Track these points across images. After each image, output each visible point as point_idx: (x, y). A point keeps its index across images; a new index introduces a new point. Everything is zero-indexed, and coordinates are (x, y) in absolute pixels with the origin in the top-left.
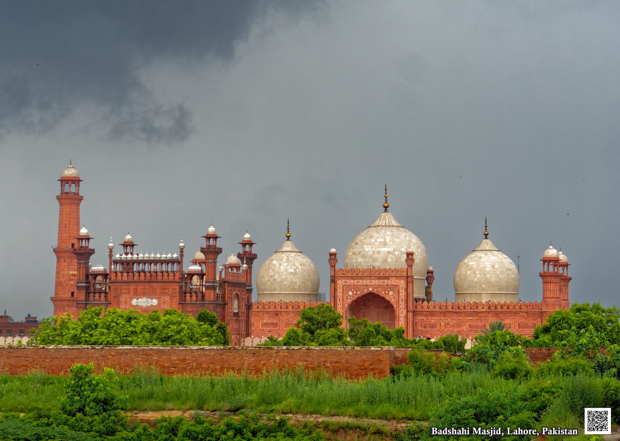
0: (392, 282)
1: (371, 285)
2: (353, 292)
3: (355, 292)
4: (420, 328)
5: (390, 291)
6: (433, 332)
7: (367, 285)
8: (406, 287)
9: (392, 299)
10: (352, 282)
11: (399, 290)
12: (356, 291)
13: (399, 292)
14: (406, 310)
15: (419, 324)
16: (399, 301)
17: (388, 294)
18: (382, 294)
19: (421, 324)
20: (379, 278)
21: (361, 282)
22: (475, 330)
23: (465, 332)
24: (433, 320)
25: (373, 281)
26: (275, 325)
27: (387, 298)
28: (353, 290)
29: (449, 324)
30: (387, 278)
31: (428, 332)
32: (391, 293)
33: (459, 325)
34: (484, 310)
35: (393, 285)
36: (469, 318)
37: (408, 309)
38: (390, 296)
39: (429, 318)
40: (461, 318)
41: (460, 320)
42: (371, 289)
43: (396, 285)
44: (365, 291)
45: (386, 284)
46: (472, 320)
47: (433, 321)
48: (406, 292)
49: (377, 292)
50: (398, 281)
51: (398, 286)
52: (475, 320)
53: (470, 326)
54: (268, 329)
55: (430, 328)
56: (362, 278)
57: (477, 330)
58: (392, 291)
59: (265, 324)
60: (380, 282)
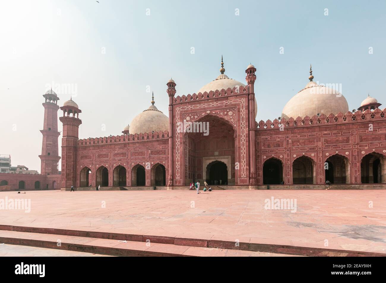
0: (232, 101)
1: (208, 108)
2: (190, 117)
3: (192, 117)
4: (263, 148)
5: (229, 111)
6: (279, 151)
7: (205, 109)
8: (247, 105)
9: (231, 119)
10: (189, 107)
11: (239, 109)
12: (194, 116)
13: (239, 111)
14: (248, 129)
15: (262, 144)
16: (239, 120)
17: (227, 114)
18: (221, 114)
19: (264, 144)
20: (217, 100)
21: (198, 106)
22: (334, 145)
23: (320, 148)
24: (279, 138)
25: (211, 103)
26: (124, 154)
27: (226, 118)
28: (190, 115)
29: (299, 141)
30: (226, 98)
31: (273, 151)
32: (230, 113)
33: (311, 142)
34: (346, 121)
35: (232, 105)
36: (325, 132)
37: (250, 127)
38: (230, 117)
39: (274, 136)
40: (313, 133)
41: (313, 135)
42: (208, 112)
43: (235, 105)
44: (203, 114)
45: (224, 104)
46: (329, 134)
47: (279, 140)
48: (247, 111)
49: (215, 113)
50: (238, 100)
51: (239, 105)
52: (334, 134)
53: (326, 141)
54: (119, 158)
55: (275, 147)
56: (199, 102)
57: (337, 145)
58: (231, 111)
59: (116, 155)
60: (219, 103)
